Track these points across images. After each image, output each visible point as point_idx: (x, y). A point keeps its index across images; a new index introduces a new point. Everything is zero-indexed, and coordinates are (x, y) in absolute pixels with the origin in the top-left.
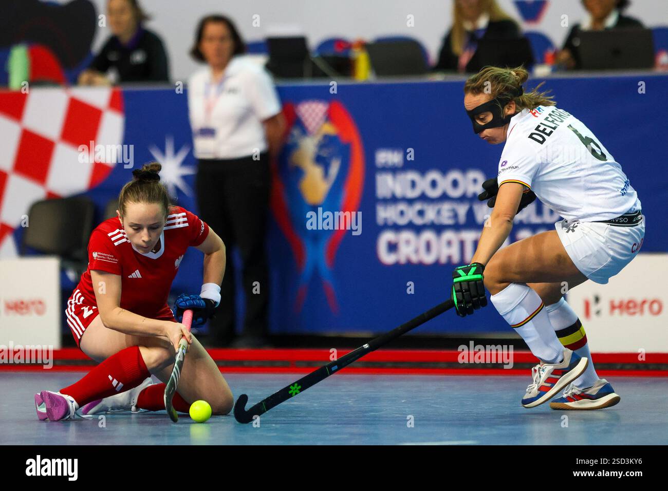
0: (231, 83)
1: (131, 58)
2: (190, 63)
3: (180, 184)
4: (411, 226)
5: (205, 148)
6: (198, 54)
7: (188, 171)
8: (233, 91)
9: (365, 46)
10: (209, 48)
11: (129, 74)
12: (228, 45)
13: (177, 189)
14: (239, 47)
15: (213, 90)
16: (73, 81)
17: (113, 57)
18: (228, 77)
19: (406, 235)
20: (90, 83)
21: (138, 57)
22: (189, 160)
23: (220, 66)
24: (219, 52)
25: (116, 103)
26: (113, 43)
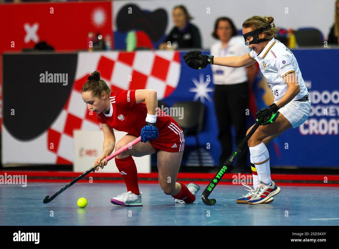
0: (231, 49)
1: (183, 37)
2: (212, 39)
3: (207, 96)
4: (315, 117)
5: (219, 80)
6: (216, 36)
7: (210, 90)
8: (232, 53)
9: (293, 32)
10: (221, 33)
11: (182, 44)
12: (229, 31)
13: (205, 99)
14: (235, 32)
15: (223, 52)
16: (157, 48)
17: (175, 36)
18: (230, 46)
19: (313, 121)
20: (165, 49)
21: (187, 37)
22: (211, 85)
23: (226, 41)
24: (225, 35)
25: (177, 58)
26: (175, 30)
